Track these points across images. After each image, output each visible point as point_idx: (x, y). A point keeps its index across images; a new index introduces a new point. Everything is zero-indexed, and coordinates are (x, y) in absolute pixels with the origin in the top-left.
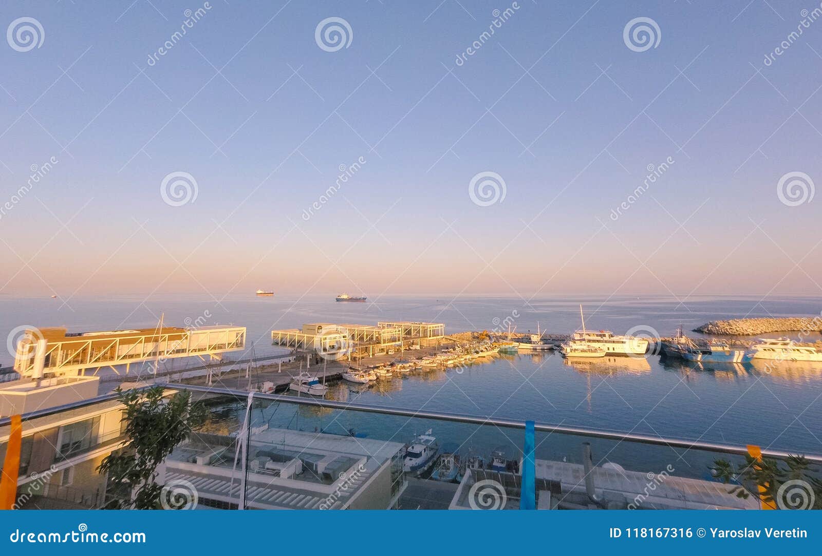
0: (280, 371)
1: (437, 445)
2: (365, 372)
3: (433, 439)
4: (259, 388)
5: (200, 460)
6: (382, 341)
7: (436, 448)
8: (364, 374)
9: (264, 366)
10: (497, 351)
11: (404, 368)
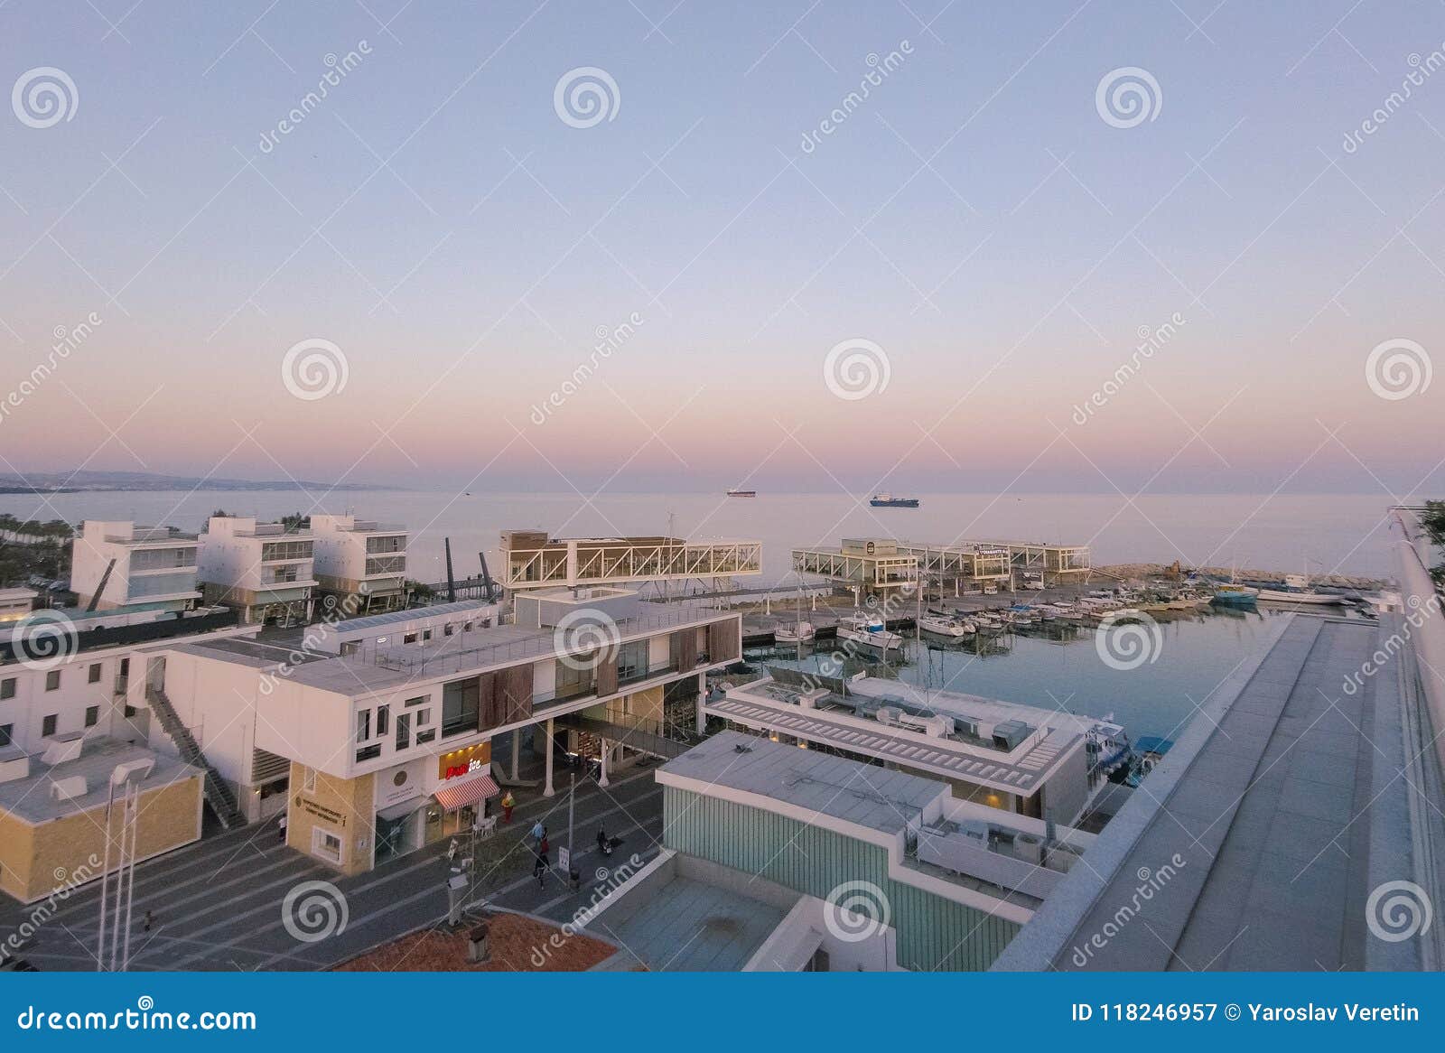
0: (814, 609)
1: (1125, 738)
2: (956, 618)
3: (1119, 728)
4: (793, 630)
5: (803, 701)
6: (976, 571)
7: (1125, 743)
8: (953, 622)
9: (787, 600)
10: (1207, 602)
11: (1022, 617)
